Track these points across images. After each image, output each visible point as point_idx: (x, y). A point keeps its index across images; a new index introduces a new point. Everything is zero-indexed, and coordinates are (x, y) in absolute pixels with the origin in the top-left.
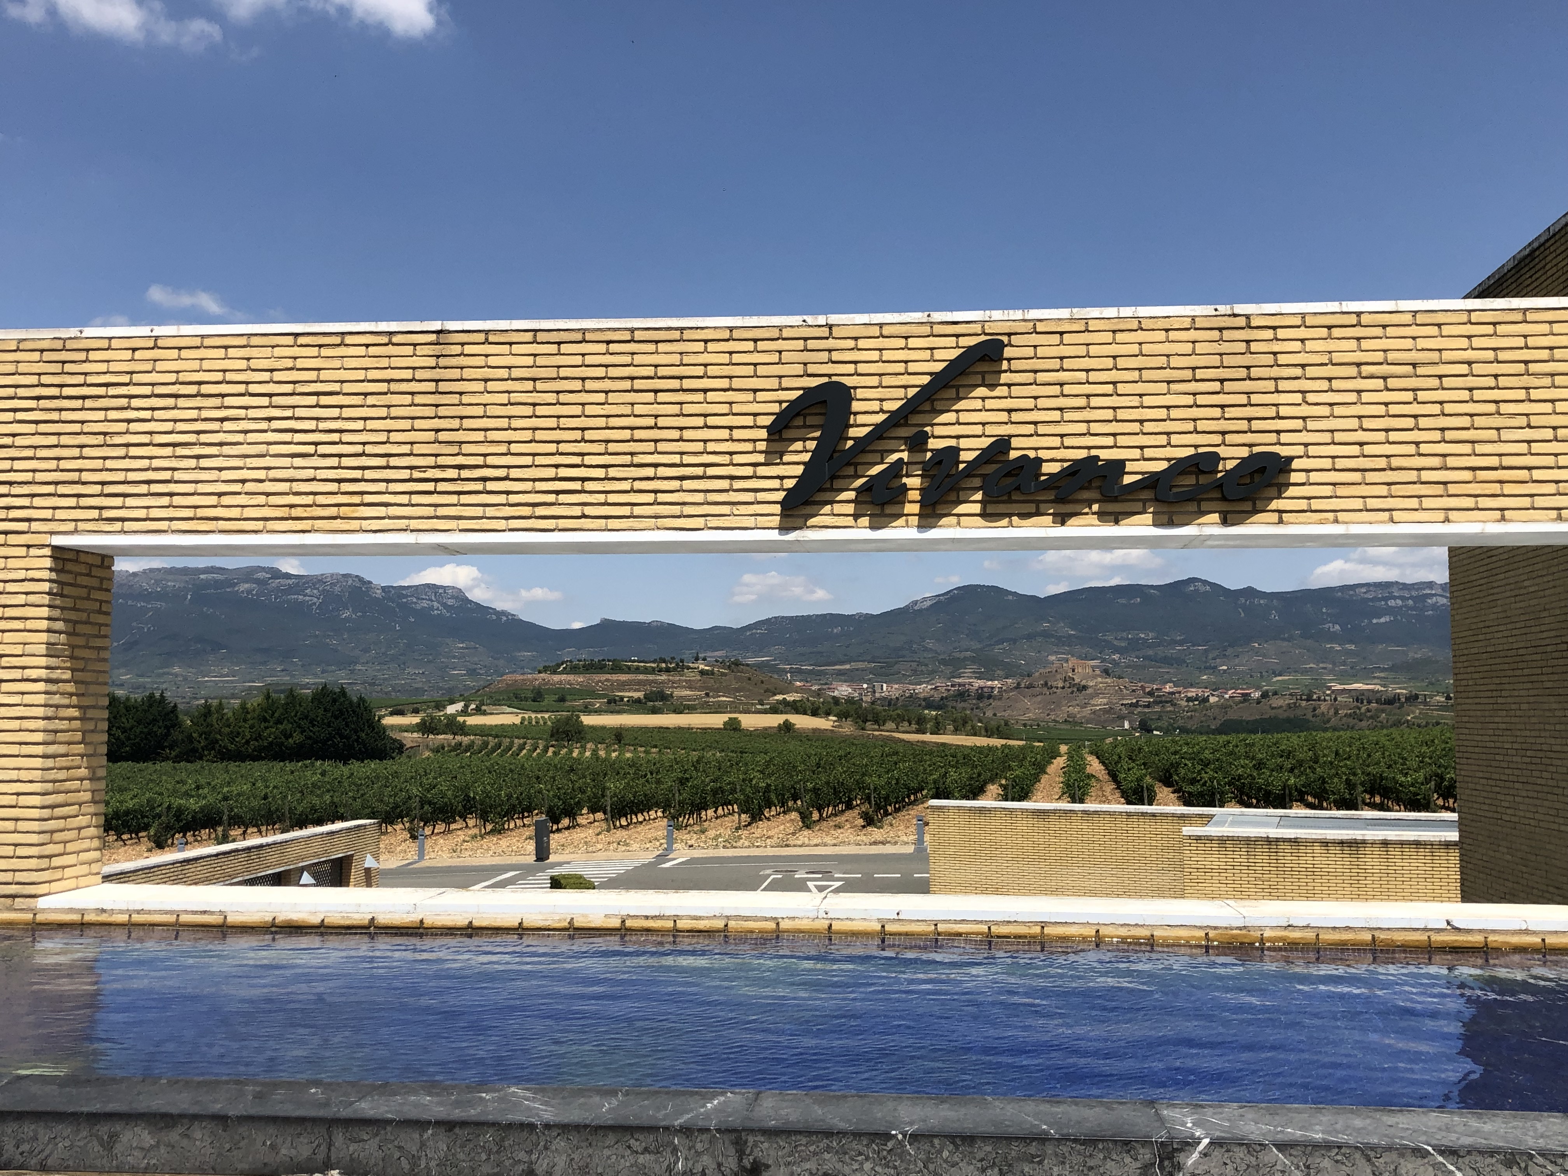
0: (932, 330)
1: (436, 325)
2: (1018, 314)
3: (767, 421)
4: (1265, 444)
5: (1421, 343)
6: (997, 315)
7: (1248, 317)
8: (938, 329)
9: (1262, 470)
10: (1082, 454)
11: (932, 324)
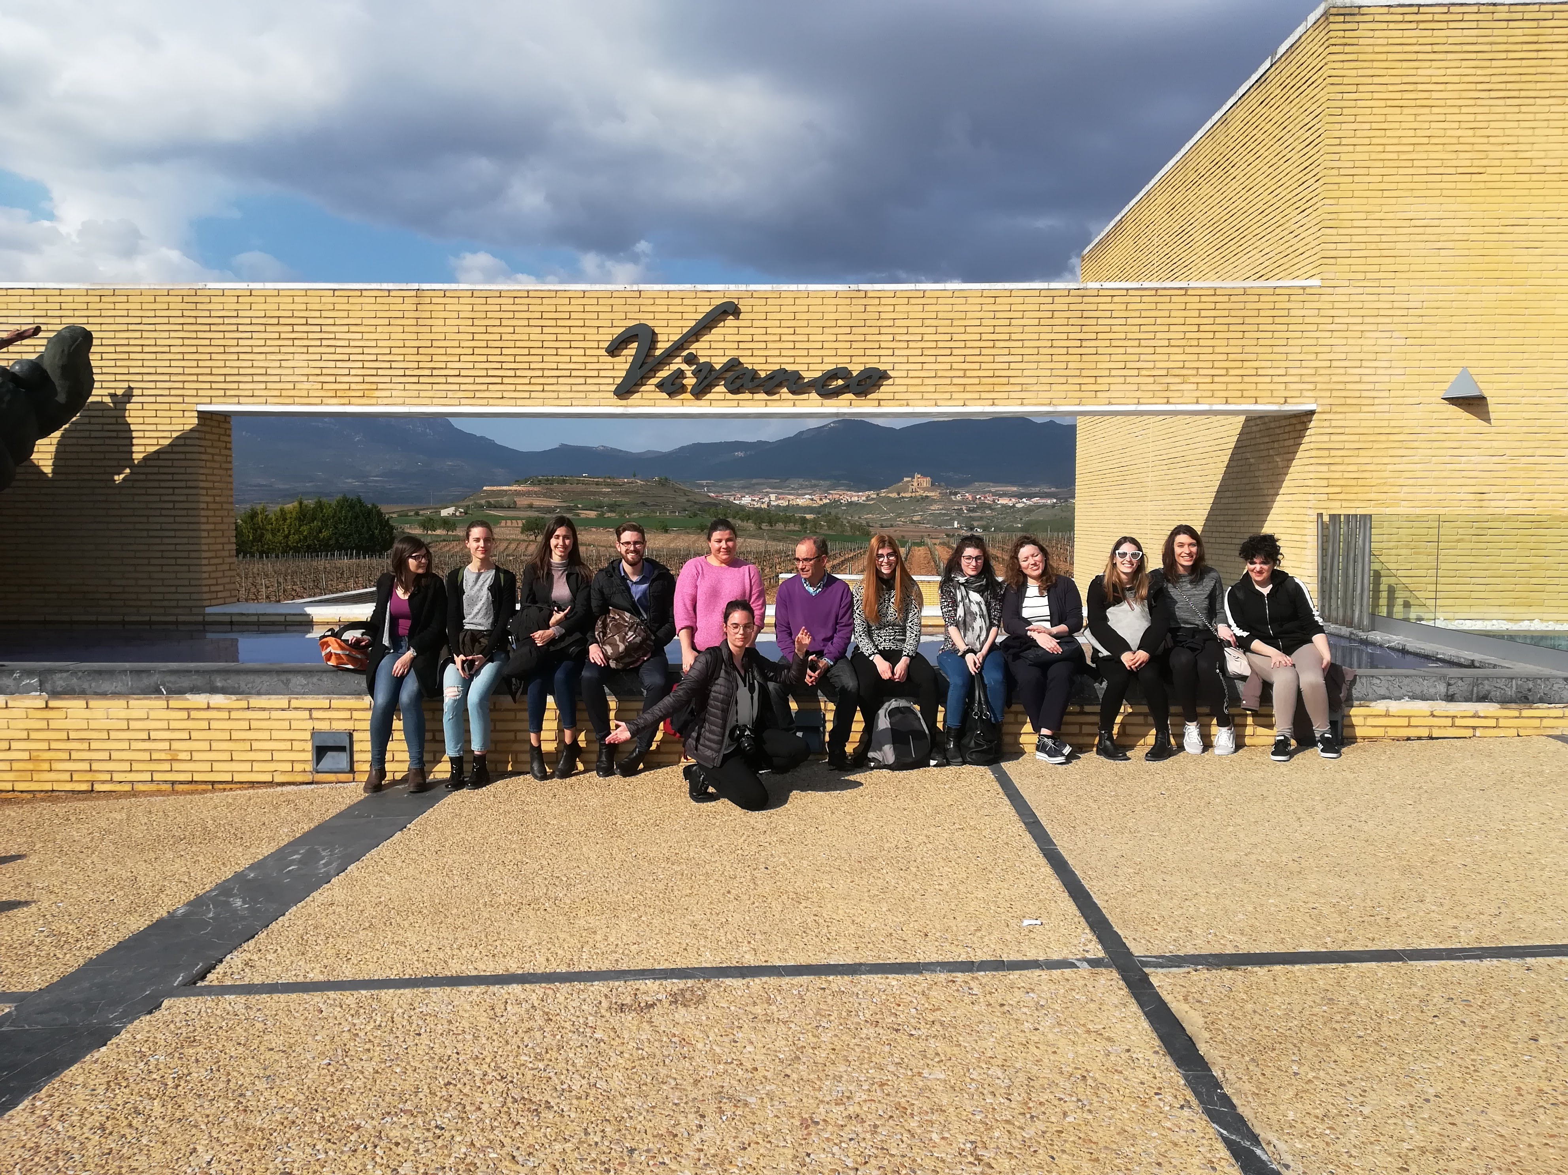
0: (696, 294)
1: (416, 286)
2: (743, 287)
3: (606, 345)
4: (872, 363)
5: (956, 308)
6: (732, 287)
7: (866, 292)
8: (699, 295)
9: (870, 377)
10: (777, 367)
11: (696, 292)
